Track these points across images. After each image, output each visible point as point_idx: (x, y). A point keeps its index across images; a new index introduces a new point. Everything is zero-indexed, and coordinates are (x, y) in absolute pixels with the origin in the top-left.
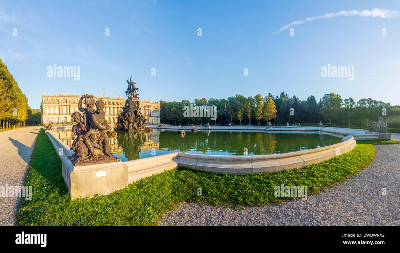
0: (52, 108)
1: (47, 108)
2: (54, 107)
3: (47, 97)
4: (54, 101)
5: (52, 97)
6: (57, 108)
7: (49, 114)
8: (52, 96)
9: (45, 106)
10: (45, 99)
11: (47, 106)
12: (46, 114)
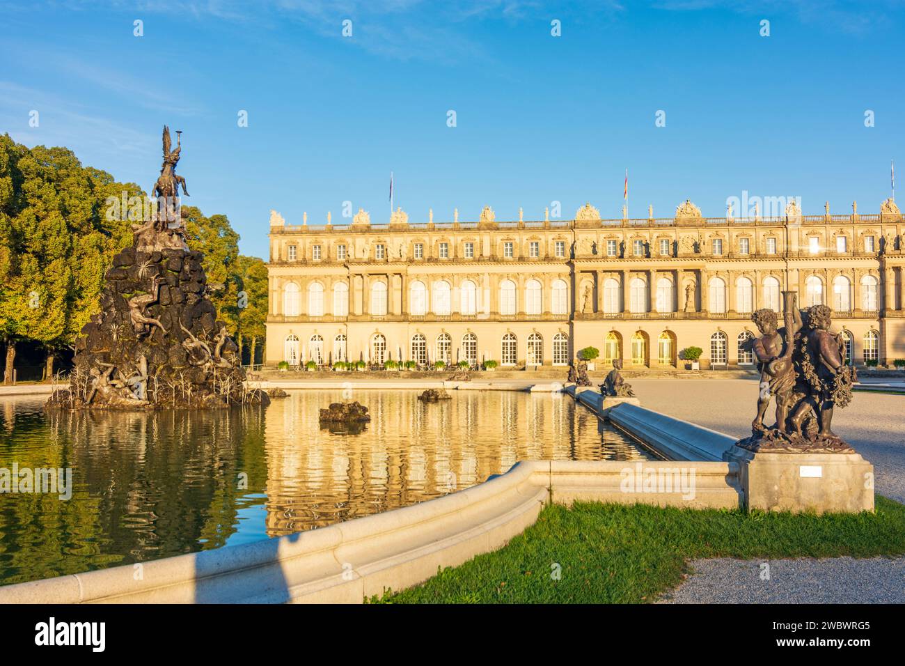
0: (316, 289)
1: (292, 289)
2: (328, 282)
3: (293, 233)
4: (324, 256)
5: (316, 233)
6: (341, 288)
7: (304, 319)
8: (318, 228)
9: (281, 277)
10: (283, 245)
11: (291, 278)
12: (283, 320)
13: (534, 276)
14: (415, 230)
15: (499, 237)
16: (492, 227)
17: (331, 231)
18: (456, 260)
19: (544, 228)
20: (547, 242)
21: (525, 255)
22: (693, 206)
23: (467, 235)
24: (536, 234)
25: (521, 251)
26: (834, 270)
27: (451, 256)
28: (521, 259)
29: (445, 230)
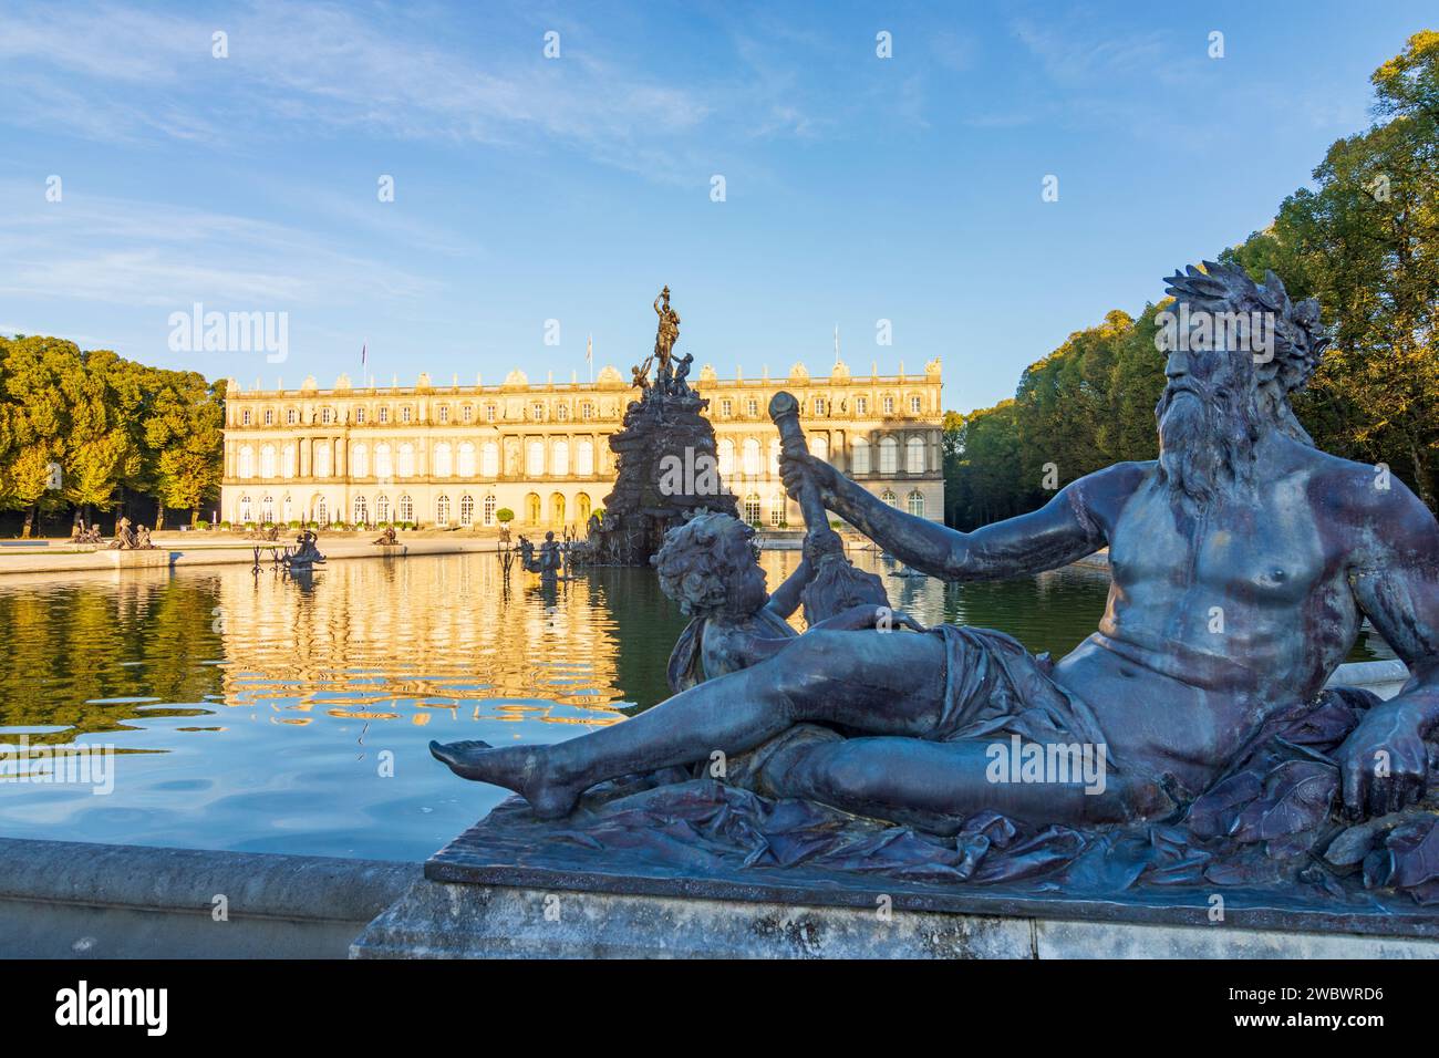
0: (268, 451)
1: (247, 451)
2: (278, 445)
3: (247, 398)
4: (275, 420)
5: (267, 398)
6: (291, 450)
7: (257, 481)
8: (269, 394)
9: (237, 441)
10: (239, 411)
11: (245, 442)
12: (238, 482)
13: (467, 439)
14: (357, 395)
15: (435, 402)
16: (429, 393)
17: (282, 396)
18: (394, 425)
19: (476, 393)
20: (478, 406)
21: (459, 419)
22: (615, 371)
23: (406, 400)
24: (468, 399)
25: (455, 415)
26: (742, 434)
27: (390, 420)
28: (455, 423)
29: (385, 395)
